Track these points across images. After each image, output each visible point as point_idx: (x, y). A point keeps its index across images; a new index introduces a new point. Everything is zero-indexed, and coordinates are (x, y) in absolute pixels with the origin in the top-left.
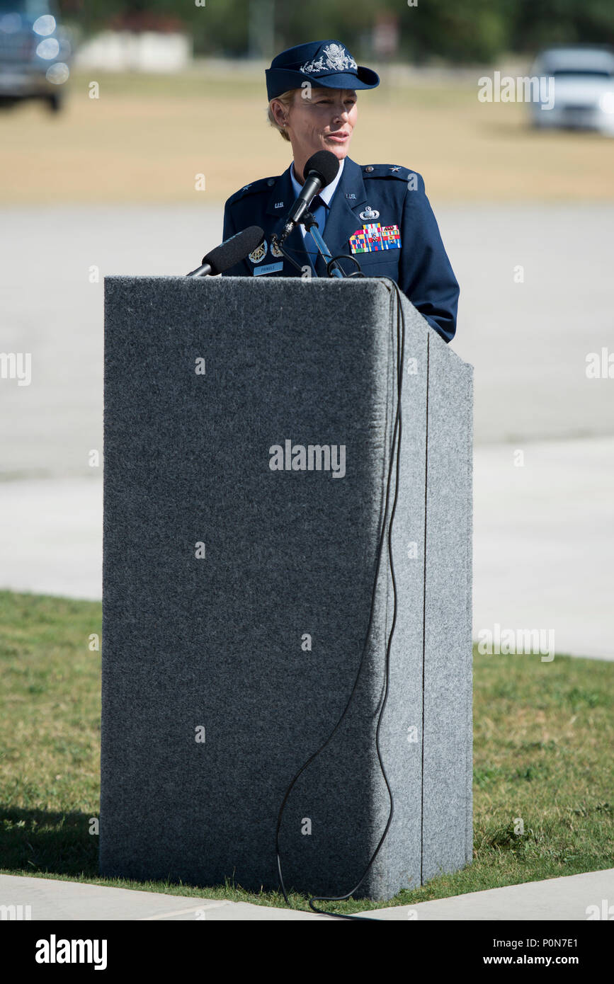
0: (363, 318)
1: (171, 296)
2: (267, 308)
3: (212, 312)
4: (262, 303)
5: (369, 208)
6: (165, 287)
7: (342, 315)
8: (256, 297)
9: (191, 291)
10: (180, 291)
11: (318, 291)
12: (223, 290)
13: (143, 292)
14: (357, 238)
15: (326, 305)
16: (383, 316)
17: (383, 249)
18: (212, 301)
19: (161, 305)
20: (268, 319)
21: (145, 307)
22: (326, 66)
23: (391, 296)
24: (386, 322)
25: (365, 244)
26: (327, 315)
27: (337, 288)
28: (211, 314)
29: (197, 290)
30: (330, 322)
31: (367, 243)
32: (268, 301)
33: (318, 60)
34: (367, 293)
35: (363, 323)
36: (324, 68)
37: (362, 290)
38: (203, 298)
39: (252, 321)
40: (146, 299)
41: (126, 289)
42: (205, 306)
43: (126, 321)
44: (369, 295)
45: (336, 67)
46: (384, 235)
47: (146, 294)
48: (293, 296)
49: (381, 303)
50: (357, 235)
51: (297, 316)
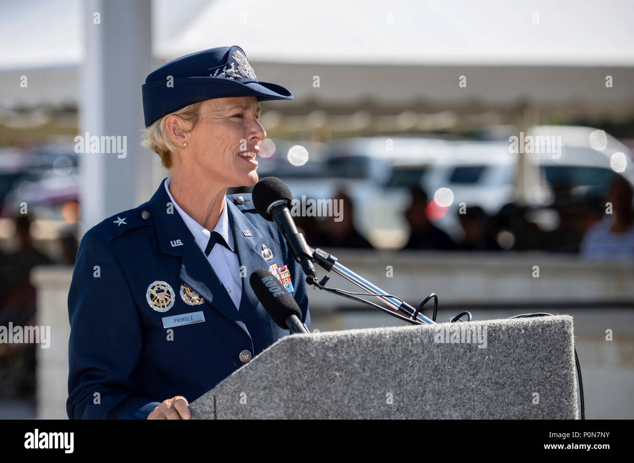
1: (374, 353)
6: (367, 343)
9: (394, 346)
10: (383, 346)
12: (425, 341)
18: (415, 355)
20: (471, 372)
22: (239, 73)
28: (415, 371)
33: (229, 67)
36: (238, 76)
39: (456, 375)
42: (409, 362)
45: (248, 75)
51: (499, 365)
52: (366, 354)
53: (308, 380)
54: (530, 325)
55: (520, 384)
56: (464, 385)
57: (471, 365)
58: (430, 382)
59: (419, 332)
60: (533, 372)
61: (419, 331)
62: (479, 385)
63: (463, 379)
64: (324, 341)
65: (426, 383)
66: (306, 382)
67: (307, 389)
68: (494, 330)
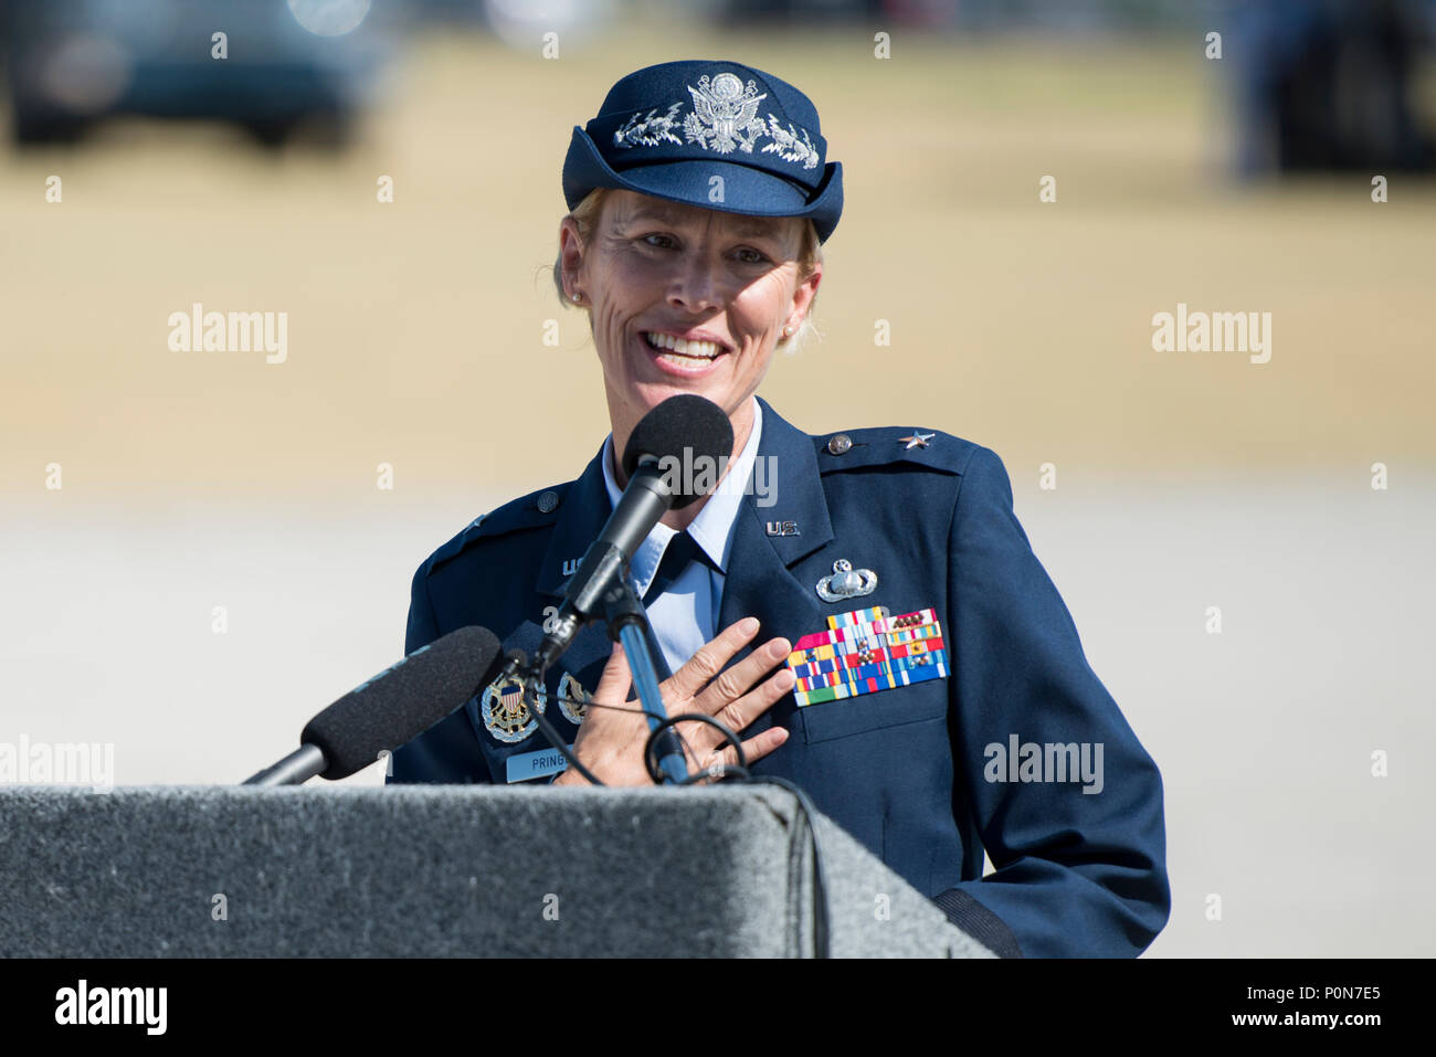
0: (702, 908)
1: (169, 846)
2: (435, 878)
3: (281, 894)
4: (421, 864)
5: (846, 565)
6: (150, 821)
7: (644, 900)
8: (403, 846)
9: (223, 832)
10: (193, 830)
11: (576, 826)
12: (310, 828)
13: (90, 835)
14: (811, 658)
15: (601, 871)
16: (761, 901)
17: (892, 684)
18: (279, 859)
19: (142, 875)
21: (98, 881)
22: (679, 132)
23: (793, 842)
24: (773, 922)
25: (836, 675)
26: (601, 900)
27: (629, 818)
28: (279, 900)
29: (237, 827)
30: (611, 921)
31: (842, 670)
32: (437, 860)
33: (663, 113)
34: (713, 833)
35: (705, 924)
36: (672, 138)
37: (697, 823)
38: (255, 852)
39: (392, 921)
40: (101, 856)
41: (43, 827)
42: (261, 875)
44: (718, 840)
46: (895, 642)
47: (97, 840)
48: (506, 845)
49: (754, 861)
50: (809, 651)
52: (149, 847)
57: (439, 897)
58: (320, 932)
65: (307, 932)
68: (507, 812)
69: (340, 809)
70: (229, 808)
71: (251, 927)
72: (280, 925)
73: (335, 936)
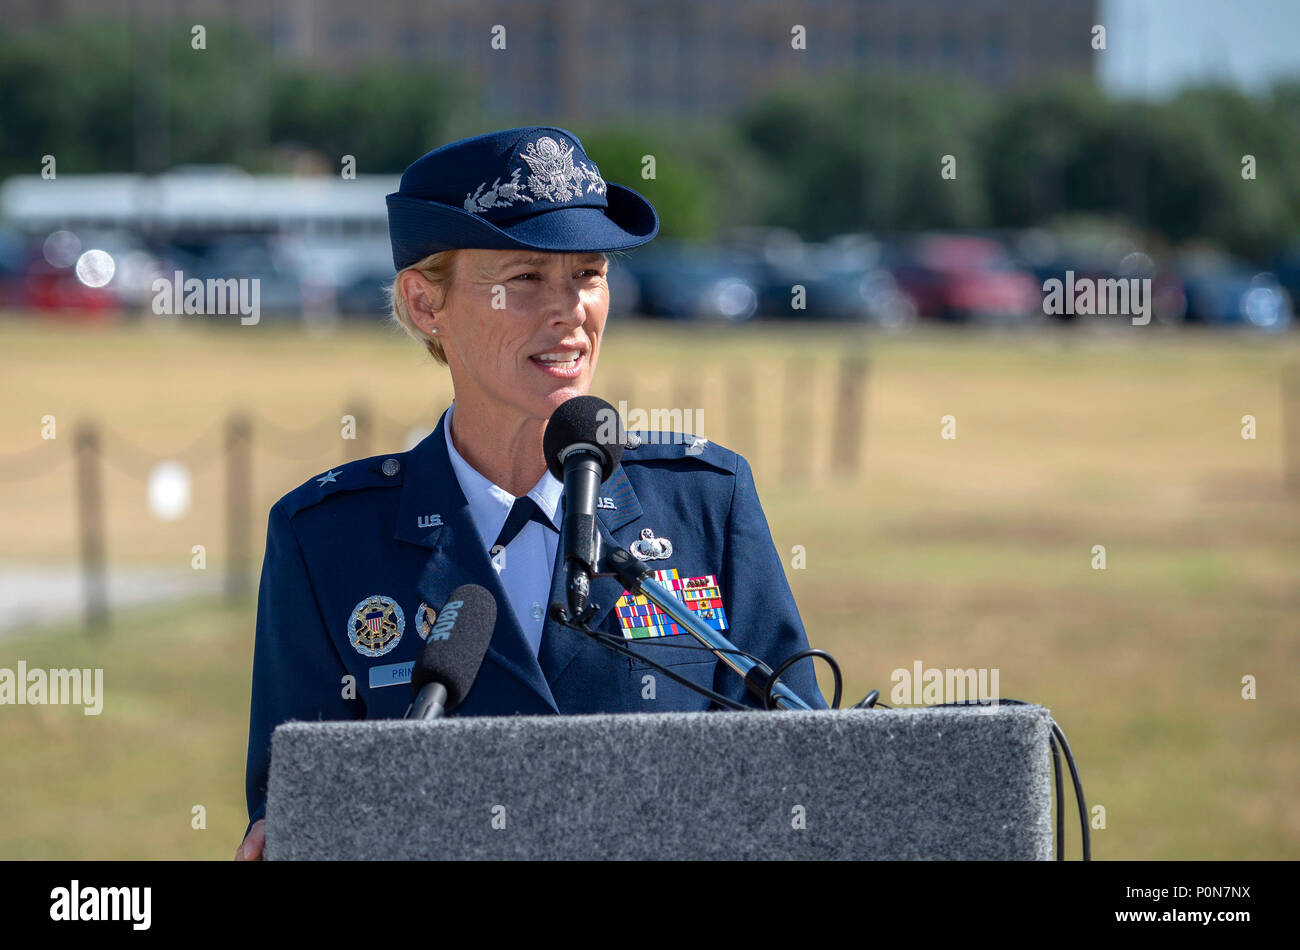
1: (476, 769)
2: (743, 787)
3: (590, 805)
4: (727, 776)
5: (650, 533)
6: (458, 748)
7: (946, 800)
8: (709, 762)
9: (530, 756)
10: (501, 754)
13: (398, 762)
14: (631, 602)
18: (589, 776)
19: (450, 793)
20: (744, 818)
21: (405, 800)
22: (527, 192)
26: (904, 801)
27: (931, 731)
28: (588, 810)
29: (546, 751)
31: (653, 614)
32: (743, 773)
34: (1014, 743)
35: (1006, 818)
36: (525, 198)
37: (997, 735)
38: (564, 772)
39: (700, 824)
40: (408, 779)
41: (349, 756)
42: (570, 790)
43: (351, 839)
44: (1017, 748)
45: (552, 194)
46: (688, 597)
47: (404, 766)
48: (812, 758)
50: (629, 597)
51: (823, 806)
52: (456, 770)
53: (295, 818)
54: (914, 723)
55: (879, 848)
56: (722, 844)
57: (746, 803)
58: (629, 835)
59: (603, 729)
60: (918, 825)
61: (603, 726)
62: (765, 846)
63: (719, 831)
64: (341, 739)
65: (616, 836)
66: (291, 824)
67: (293, 837)
68: (811, 731)
69: (647, 734)
70: (537, 736)
71: (559, 833)
72: (590, 832)
73: (644, 839)
